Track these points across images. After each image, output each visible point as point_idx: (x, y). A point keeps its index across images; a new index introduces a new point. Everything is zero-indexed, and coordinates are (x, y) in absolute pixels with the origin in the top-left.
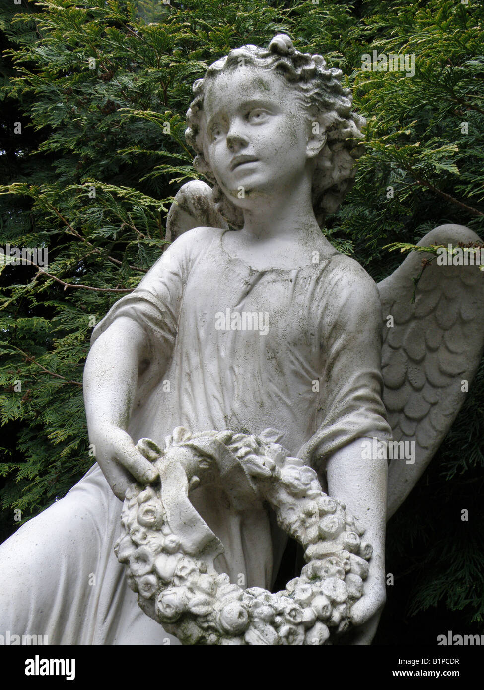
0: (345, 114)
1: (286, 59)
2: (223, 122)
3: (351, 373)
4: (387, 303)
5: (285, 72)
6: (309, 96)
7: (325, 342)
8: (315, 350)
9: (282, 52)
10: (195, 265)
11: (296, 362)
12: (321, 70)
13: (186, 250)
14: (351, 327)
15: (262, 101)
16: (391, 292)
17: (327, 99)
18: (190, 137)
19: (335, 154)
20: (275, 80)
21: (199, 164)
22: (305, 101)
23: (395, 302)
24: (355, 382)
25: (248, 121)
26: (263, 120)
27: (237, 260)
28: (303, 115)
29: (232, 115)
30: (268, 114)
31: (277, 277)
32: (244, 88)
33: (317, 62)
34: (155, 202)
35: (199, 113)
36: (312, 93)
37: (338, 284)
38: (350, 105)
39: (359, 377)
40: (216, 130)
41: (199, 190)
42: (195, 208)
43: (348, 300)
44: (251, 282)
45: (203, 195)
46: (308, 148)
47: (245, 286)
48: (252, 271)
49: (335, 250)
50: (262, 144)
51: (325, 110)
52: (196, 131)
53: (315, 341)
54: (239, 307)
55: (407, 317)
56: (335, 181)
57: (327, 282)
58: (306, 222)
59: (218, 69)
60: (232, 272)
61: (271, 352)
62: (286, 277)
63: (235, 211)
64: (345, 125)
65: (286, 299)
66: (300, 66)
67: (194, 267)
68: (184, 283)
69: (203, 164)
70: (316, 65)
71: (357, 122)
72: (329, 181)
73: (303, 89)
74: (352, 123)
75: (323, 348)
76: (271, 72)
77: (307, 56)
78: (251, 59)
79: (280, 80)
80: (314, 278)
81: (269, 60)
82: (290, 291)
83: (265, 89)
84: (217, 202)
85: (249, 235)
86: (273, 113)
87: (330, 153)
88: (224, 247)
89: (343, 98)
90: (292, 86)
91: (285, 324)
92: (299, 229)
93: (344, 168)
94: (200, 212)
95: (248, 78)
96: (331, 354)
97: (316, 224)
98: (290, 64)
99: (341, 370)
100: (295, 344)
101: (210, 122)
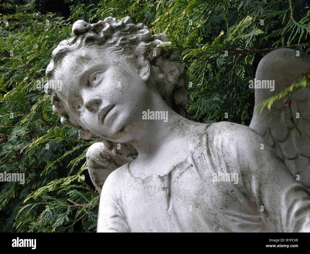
0: (150, 39)
1: (88, 33)
2: (76, 99)
3: (279, 199)
4: (265, 133)
5: (93, 41)
6: (118, 45)
7: (245, 190)
8: (242, 200)
9: (83, 31)
10: (123, 200)
11: (236, 219)
12: (115, 24)
13: (111, 195)
14: (254, 167)
15: (91, 68)
16: (262, 124)
17: (131, 38)
18: (66, 122)
19: (161, 67)
20: (91, 50)
21: (83, 135)
22: (118, 49)
23: (270, 128)
24: (287, 203)
25: (92, 87)
26: (100, 79)
27: (147, 178)
28: (123, 58)
29: (79, 90)
30: (100, 73)
31: (181, 170)
32: (74, 69)
33: (109, 22)
34: (74, 177)
35: (60, 104)
36: (119, 42)
37: (224, 145)
38: (148, 32)
39: (287, 198)
40: (76, 106)
41: (97, 150)
42: (103, 162)
43: (238, 151)
44: (166, 186)
45: (102, 151)
46: (141, 75)
47: (165, 191)
48: (161, 178)
49: (205, 125)
50: (110, 94)
51: (135, 46)
52: (67, 116)
53: (237, 194)
54: (170, 208)
55: (286, 132)
56: (173, 83)
57: (216, 149)
58: (174, 121)
59: (51, 69)
60: (150, 187)
61: (214, 224)
62: (186, 165)
63: (127, 147)
64: (154, 45)
65: (197, 180)
66: (100, 32)
67: (124, 203)
68: (124, 218)
69: (86, 133)
70: (110, 24)
71: (160, 38)
72: (170, 85)
73: (112, 43)
74: (157, 41)
75: (247, 195)
76: (85, 48)
77: (100, 23)
78: (67, 49)
79: (94, 48)
80: (205, 152)
81: (79, 41)
82: (196, 173)
83: (88, 60)
84: (112, 150)
85: (144, 155)
86: (103, 71)
87: (157, 68)
88: (134, 175)
89: (141, 31)
90: (104, 46)
91: (209, 198)
92: (172, 129)
93: (173, 71)
94: (107, 162)
95: (73, 61)
96: (256, 196)
97: (181, 117)
98: (93, 35)
99: (270, 201)
100: (226, 207)
101: (69, 105)
